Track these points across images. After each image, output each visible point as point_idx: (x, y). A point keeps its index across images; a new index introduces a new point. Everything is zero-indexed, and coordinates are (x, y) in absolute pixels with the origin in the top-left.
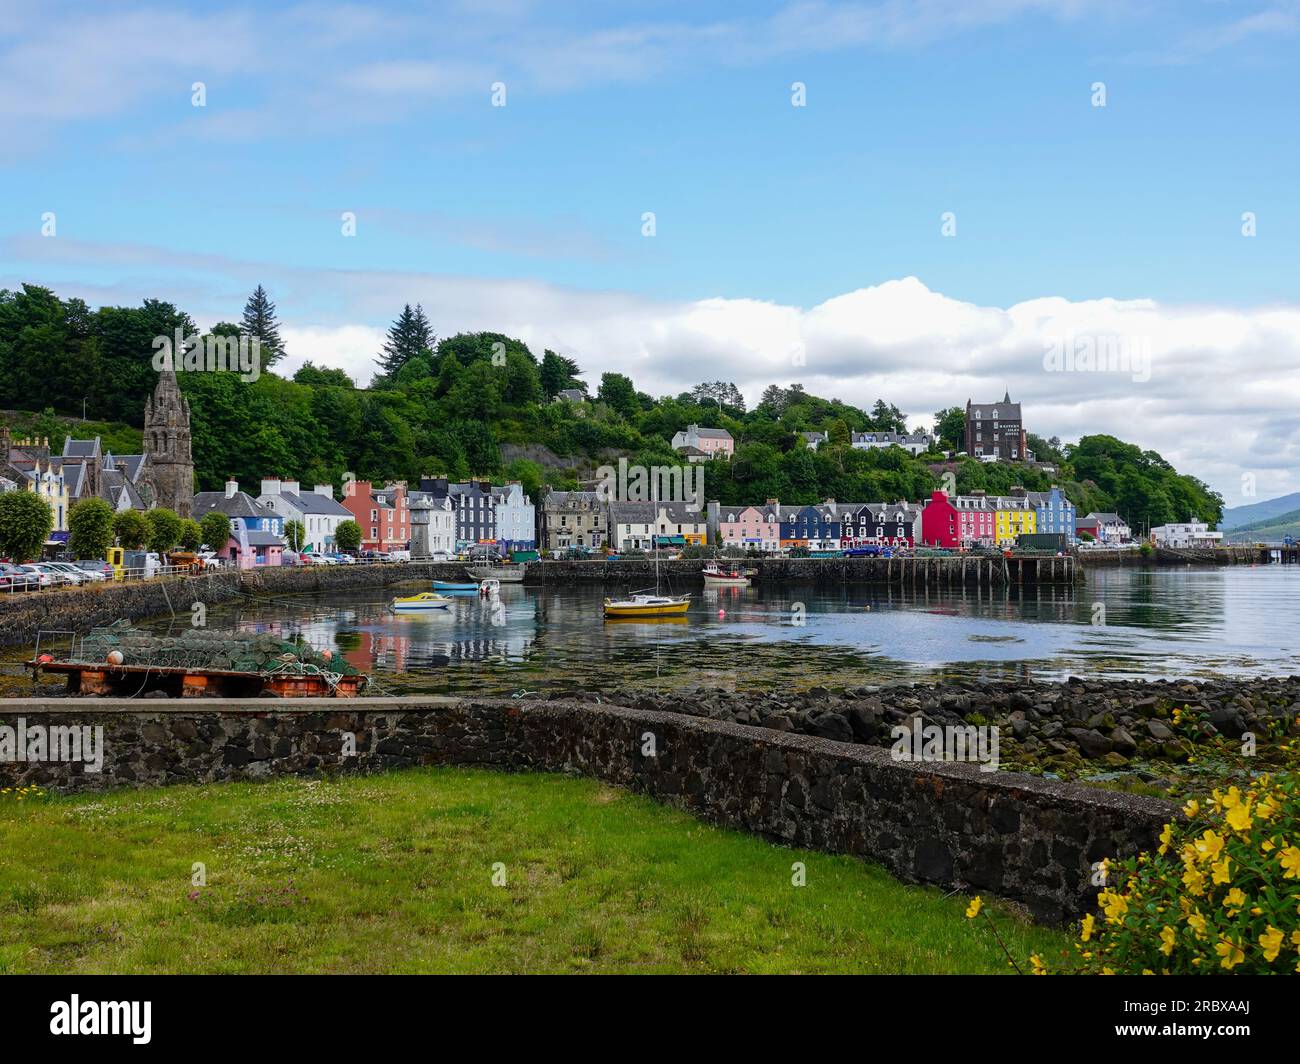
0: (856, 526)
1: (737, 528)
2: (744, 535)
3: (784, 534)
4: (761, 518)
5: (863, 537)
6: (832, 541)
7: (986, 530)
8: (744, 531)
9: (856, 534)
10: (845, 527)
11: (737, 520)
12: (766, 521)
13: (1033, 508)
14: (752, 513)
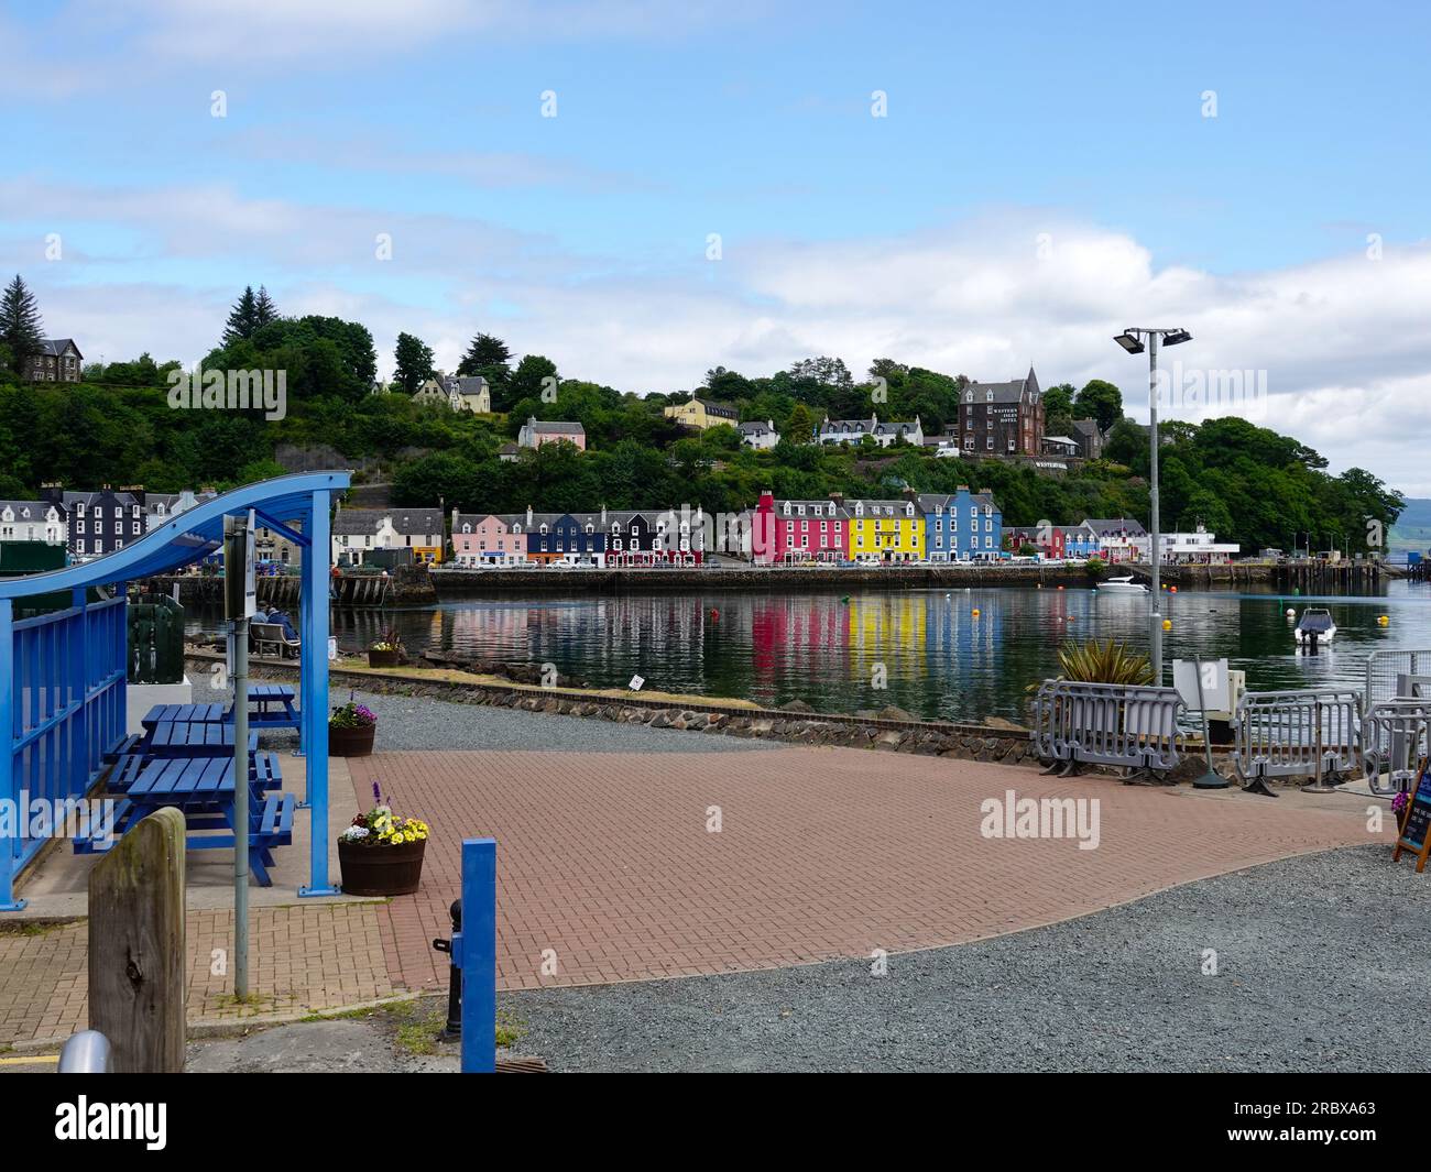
0: (626, 537)
1: (474, 540)
2: (482, 548)
3: (533, 548)
4: (504, 528)
5: (634, 550)
6: (594, 555)
7: (831, 541)
8: (483, 543)
9: (626, 547)
10: (611, 539)
11: (474, 531)
12: (510, 531)
13: (920, 513)
14: (491, 523)
